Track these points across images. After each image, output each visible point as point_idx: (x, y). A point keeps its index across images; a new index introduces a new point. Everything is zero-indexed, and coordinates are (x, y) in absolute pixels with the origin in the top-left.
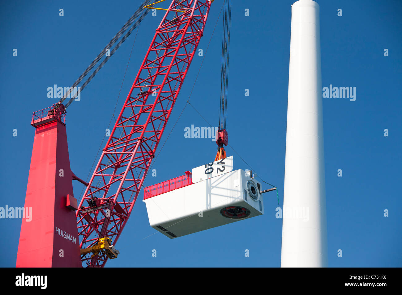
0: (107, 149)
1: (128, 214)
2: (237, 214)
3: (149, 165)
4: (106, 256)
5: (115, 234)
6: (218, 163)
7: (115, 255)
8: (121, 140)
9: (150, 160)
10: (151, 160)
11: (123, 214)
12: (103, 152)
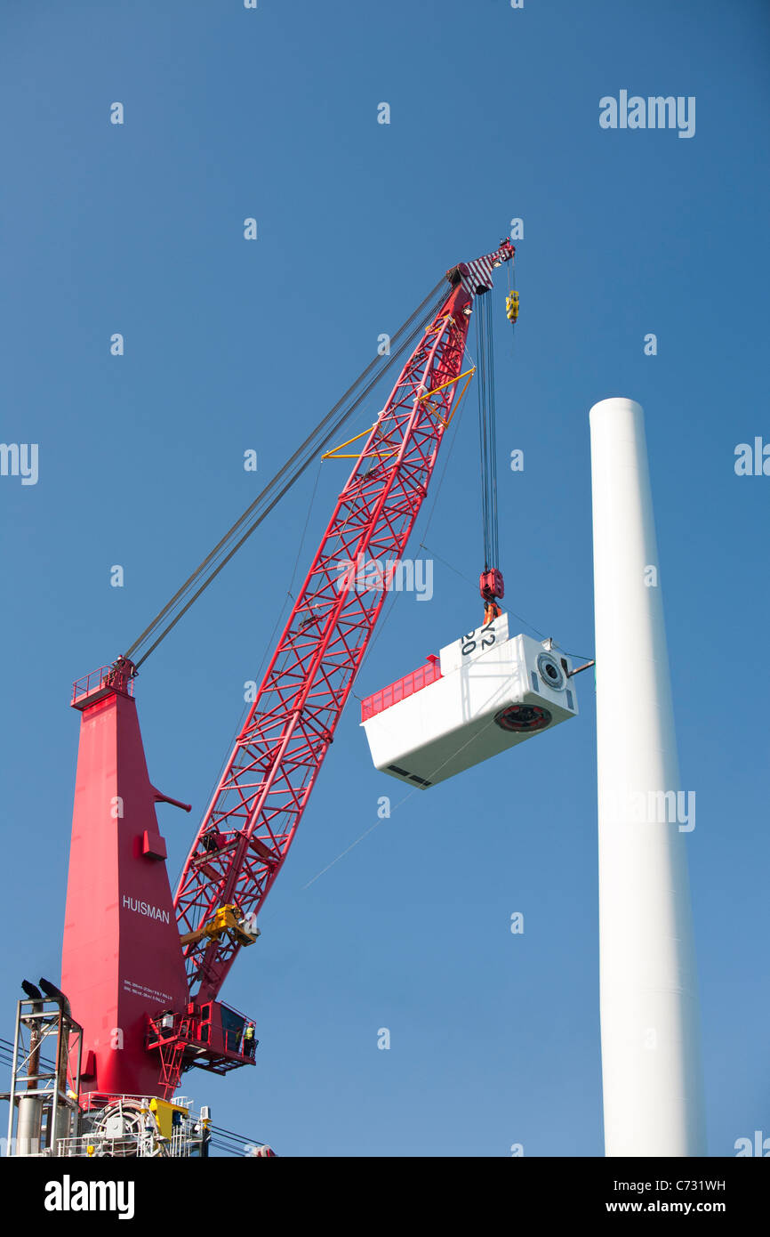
0: (244, 736)
1: (282, 858)
2: (529, 722)
3: (323, 758)
4: (236, 943)
5: (256, 897)
6: (482, 631)
7: (252, 938)
8: (270, 715)
9: (324, 747)
10: (327, 747)
11: (271, 858)
12: (238, 744)
